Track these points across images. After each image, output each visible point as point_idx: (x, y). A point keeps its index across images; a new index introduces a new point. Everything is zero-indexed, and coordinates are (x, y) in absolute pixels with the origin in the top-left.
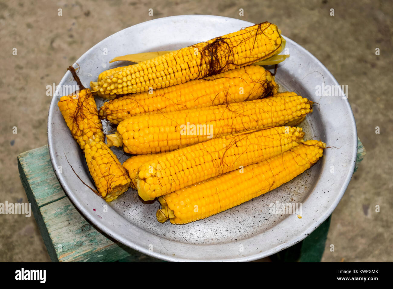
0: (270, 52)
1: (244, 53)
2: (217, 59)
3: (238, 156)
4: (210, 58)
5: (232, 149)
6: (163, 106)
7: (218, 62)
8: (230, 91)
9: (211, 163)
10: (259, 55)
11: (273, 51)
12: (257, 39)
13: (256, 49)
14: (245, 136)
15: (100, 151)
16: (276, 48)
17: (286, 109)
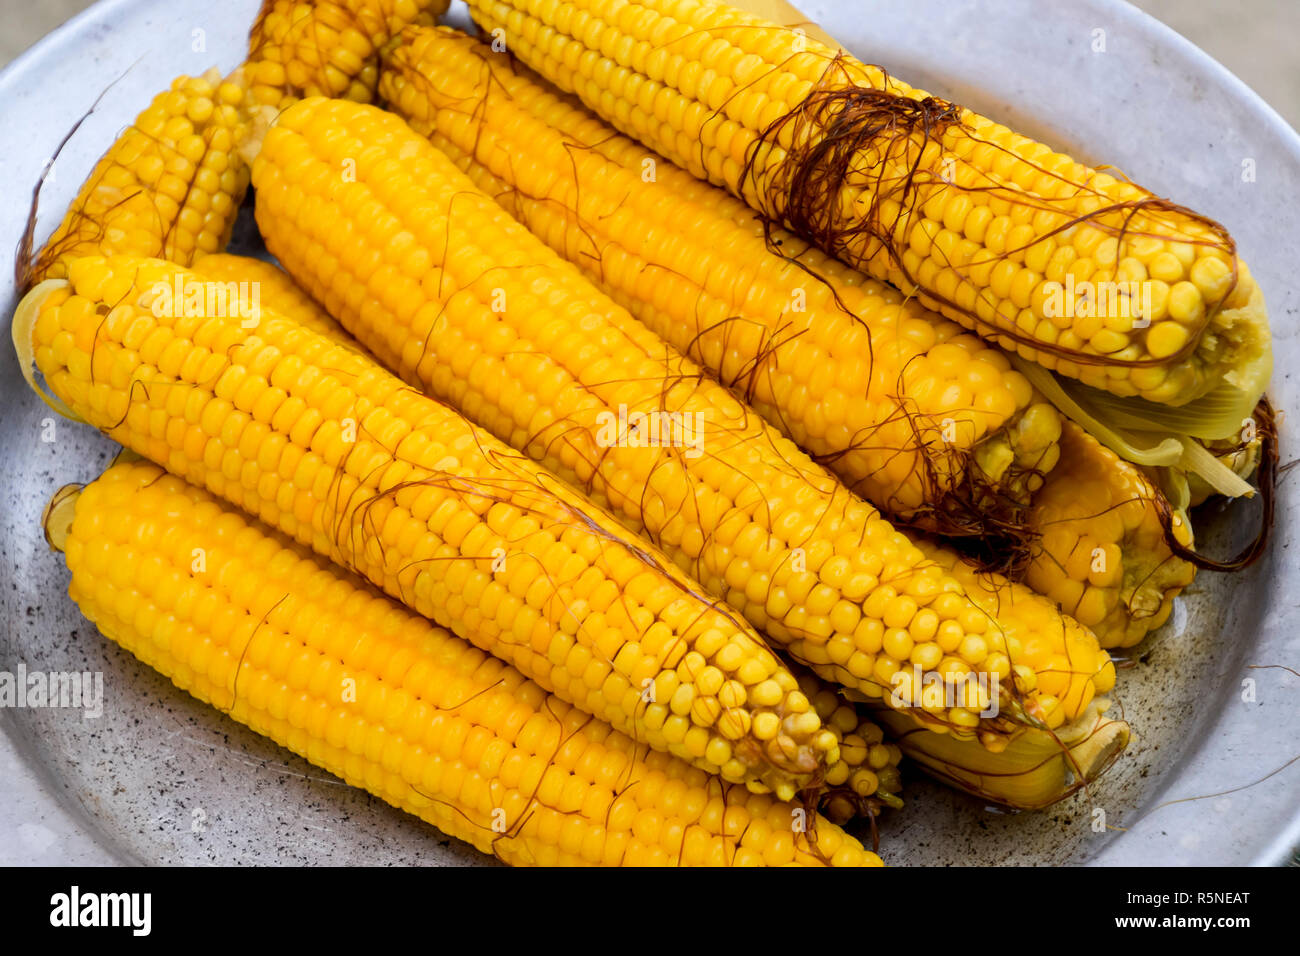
0: (1087, 350)
1: (968, 247)
2: (840, 173)
3: (447, 552)
4: (818, 140)
5: (450, 505)
6: (539, 190)
7: (836, 187)
8: (785, 355)
9: (329, 472)
10: (1027, 323)
11: (1105, 360)
12: (1066, 233)
13: (1031, 278)
14: (563, 515)
15: (185, 127)
16: (1130, 354)
17: (867, 607)
